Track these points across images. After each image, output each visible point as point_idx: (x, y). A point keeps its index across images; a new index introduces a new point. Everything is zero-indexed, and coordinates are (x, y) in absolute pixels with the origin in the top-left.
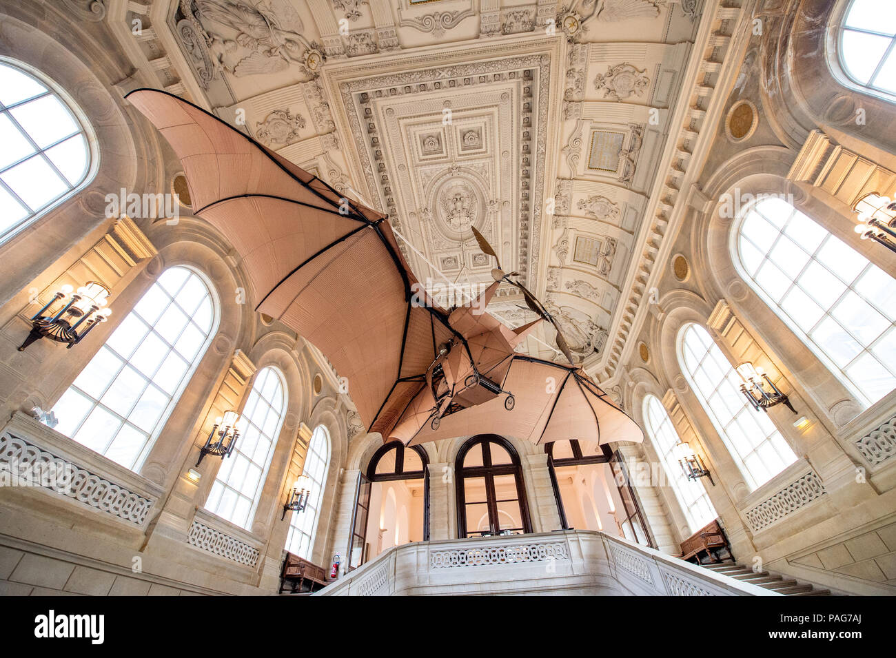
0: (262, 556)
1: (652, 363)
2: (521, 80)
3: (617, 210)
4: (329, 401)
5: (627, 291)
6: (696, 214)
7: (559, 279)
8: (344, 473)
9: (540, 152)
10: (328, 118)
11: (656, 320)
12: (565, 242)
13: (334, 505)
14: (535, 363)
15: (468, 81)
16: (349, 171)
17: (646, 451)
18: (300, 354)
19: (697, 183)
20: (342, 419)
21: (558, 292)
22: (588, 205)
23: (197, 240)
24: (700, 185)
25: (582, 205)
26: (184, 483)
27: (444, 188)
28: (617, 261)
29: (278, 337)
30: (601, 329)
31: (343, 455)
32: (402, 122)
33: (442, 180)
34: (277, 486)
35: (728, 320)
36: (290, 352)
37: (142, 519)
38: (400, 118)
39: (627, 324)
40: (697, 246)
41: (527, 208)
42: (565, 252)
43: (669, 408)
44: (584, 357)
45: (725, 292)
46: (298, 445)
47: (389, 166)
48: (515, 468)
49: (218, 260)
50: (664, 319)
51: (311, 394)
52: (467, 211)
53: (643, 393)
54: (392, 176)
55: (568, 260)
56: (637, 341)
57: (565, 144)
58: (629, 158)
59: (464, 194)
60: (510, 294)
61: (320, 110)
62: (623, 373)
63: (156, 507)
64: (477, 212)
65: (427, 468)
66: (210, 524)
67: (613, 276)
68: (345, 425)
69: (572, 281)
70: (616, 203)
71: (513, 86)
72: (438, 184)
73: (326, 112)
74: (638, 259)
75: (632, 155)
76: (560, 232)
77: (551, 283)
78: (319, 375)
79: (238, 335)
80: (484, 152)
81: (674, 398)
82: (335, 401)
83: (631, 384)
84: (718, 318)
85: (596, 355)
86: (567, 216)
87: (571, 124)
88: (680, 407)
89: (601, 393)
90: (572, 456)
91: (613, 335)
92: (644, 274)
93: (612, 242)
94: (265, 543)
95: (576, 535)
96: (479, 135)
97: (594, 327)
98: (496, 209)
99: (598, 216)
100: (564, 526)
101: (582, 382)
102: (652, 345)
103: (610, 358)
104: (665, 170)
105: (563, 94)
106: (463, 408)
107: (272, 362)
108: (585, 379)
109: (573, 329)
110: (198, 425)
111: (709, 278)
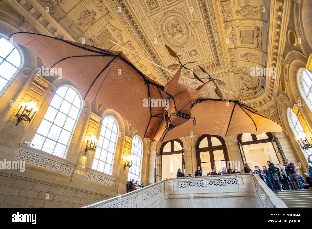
0: (118, 183)
7: (236, 54)
12: (234, 34)
13: (147, 165)
16: (120, 28)
21: (237, 61)
26: (81, 160)
27: (166, 22)
33: (163, 20)
34: (120, 159)
37: (69, 172)
41: (209, 22)
42: (236, 39)
44: (257, 92)
47: (137, 21)
52: (180, 31)
54: (140, 25)
55: (238, 44)
56: (280, 80)
59: (176, 23)
60: (212, 66)
63: (73, 168)
64: (184, 30)
66: (94, 173)
69: (243, 54)
76: (229, 30)
77: (232, 57)
85: (263, 90)
86: (232, 21)
89: (254, 111)
90: (252, 140)
94: (118, 179)
101: (243, 107)
106: (177, 126)
108: (244, 105)
109: (250, 79)
110: (82, 141)
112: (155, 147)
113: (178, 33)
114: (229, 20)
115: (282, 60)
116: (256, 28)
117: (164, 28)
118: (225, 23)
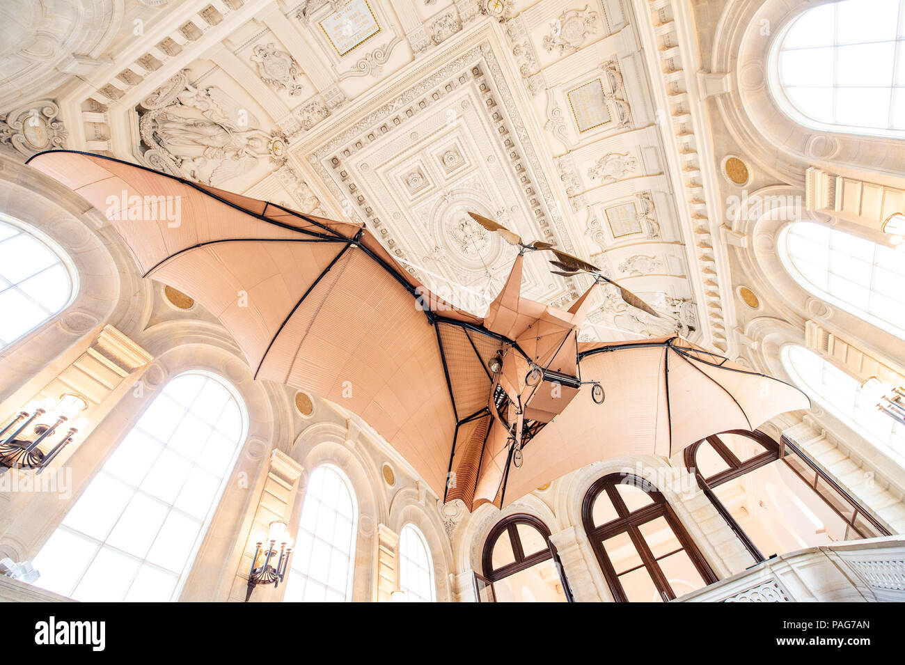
1: (766, 304)
2: (472, 80)
3: (633, 159)
4: (408, 493)
5: (691, 239)
6: (720, 102)
8: (456, 579)
9: (522, 138)
10: (310, 195)
11: (742, 250)
14: (618, 352)
15: (422, 103)
17: (823, 424)
18: (357, 443)
19: (702, 68)
20: (432, 512)
22: (600, 171)
23: (202, 341)
24: (706, 69)
25: (593, 174)
28: (662, 213)
29: (324, 429)
30: (684, 300)
31: (447, 558)
32: (379, 171)
35: (833, 188)
36: (343, 444)
38: (376, 169)
39: (711, 276)
40: (741, 134)
42: (600, 233)
43: (820, 347)
45: (808, 158)
46: (383, 554)
48: (660, 506)
49: (232, 359)
50: (750, 243)
51: (382, 487)
53: (775, 349)
55: (608, 241)
56: (734, 289)
57: (545, 120)
58: (616, 99)
61: (300, 191)
62: (738, 339)
65: (550, 541)
67: (667, 233)
68: (438, 518)
69: (623, 262)
70: (628, 152)
71: (469, 89)
72: (437, 217)
73: (306, 190)
74: (683, 195)
75: (618, 94)
76: (583, 212)
78: (387, 463)
79: (272, 435)
80: (470, 166)
81: (821, 331)
82: (417, 492)
83: (755, 345)
84: (818, 193)
86: (583, 193)
87: (541, 97)
88: (836, 338)
91: (702, 300)
92: (699, 207)
93: (646, 196)
95: (784, 564)
96: (457, 152)
97: (675, 302)
98: (506, 218)
99: (615, 177)
100: (759, 558)
101: (688, 355)
102: (754, 282)
103: (711, 328)
104: (660, 82)
105: (519, 74)
106: (545, 424)
107: (324, 459)
111: (778, 156)
112: (468, 555)
113: (476, 238)
114: (577, 192)
115: (726, 234)
116: (637, 195)
117: (444, 230)
118: (572, 200)
